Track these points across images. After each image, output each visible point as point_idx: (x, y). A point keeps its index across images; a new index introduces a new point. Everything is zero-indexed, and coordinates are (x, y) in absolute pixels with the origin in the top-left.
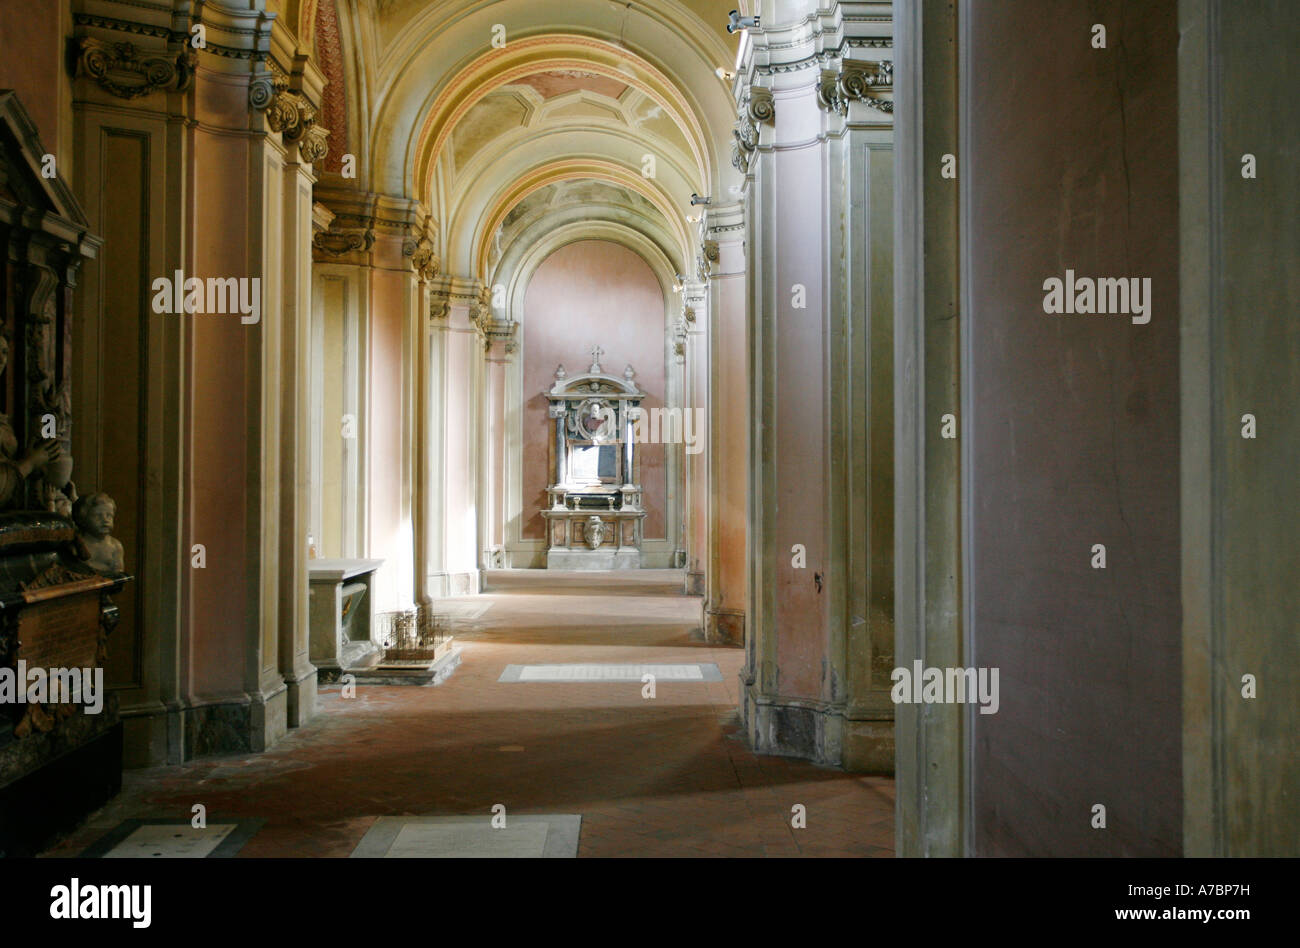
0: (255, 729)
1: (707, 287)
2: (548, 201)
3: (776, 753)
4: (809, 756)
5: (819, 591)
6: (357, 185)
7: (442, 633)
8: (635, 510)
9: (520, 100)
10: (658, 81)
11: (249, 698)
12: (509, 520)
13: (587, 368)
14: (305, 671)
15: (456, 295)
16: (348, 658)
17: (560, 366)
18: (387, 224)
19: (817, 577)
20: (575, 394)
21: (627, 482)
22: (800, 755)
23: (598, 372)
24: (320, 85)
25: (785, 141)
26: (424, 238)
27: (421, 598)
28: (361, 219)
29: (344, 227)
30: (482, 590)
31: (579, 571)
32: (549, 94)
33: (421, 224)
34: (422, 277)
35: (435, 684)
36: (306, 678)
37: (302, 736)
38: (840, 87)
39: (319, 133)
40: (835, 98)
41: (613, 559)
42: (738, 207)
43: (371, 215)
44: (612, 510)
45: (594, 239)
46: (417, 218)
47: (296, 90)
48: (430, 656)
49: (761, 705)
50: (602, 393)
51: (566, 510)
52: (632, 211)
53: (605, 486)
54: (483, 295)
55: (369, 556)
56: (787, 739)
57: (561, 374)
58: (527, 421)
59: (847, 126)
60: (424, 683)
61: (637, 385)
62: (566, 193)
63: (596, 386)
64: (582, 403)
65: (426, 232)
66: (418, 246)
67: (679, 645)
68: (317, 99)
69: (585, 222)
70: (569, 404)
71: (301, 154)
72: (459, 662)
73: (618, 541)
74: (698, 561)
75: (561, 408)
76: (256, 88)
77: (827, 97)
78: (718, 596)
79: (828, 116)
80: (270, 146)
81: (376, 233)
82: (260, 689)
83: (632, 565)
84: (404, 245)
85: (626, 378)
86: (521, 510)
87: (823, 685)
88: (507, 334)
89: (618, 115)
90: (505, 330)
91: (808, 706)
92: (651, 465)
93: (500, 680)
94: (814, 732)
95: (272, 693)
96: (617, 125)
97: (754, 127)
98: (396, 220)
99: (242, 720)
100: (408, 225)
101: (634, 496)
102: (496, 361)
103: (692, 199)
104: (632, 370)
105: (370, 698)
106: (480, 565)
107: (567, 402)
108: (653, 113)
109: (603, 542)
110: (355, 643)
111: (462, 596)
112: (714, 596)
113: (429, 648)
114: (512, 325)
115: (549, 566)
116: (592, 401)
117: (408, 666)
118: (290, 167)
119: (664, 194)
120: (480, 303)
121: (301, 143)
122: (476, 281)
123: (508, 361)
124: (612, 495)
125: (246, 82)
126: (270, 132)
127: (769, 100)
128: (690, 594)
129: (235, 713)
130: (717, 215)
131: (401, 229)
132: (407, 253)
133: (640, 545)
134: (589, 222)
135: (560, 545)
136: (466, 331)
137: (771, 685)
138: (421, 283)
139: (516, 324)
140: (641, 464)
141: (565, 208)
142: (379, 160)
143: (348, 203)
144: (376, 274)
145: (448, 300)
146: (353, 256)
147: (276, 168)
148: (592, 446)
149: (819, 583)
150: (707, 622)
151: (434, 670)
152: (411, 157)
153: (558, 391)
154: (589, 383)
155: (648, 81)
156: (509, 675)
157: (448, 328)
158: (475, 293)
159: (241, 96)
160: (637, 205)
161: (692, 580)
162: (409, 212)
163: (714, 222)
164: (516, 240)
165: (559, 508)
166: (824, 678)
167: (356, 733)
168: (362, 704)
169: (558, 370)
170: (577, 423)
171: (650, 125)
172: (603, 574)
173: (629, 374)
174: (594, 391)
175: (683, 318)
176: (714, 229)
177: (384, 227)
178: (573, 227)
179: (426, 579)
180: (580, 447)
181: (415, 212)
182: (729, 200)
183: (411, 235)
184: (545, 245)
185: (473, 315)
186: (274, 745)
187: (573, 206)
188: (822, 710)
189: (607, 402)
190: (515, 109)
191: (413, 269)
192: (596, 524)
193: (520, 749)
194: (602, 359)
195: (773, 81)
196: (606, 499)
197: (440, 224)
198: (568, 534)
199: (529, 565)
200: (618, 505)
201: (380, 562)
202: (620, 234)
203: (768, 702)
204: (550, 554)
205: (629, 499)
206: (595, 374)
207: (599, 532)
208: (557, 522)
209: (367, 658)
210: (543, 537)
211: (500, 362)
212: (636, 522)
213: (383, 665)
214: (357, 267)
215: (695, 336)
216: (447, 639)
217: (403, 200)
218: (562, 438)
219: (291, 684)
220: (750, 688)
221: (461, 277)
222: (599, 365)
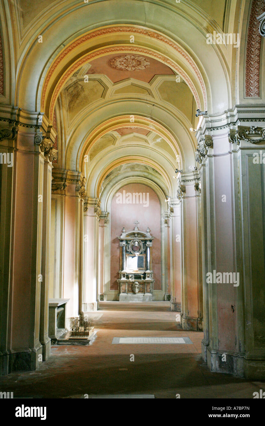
0: (33, 362)
1: (181, 201)
2: (120, 170)
3: (219, 372)
4: (231, 373)
5: (233, 312)
6: (60, 167)
7: (91, 326)
8: (151, 280)
9: (113, 136)
10: (163, 130)
11: (31, 350)
12: (106, 283)
13: (133, 229)
14: (48, 340)
15: (90, 204)
16: (58, 335)
17: (124, 228)
18: (71, 180)
19: (232, 307)
20: (129, 238)
21: (148, 270)
22: (228, 373)
23: (137, 230)
24: (55, 135)
25: (217, 153)
26: (83, 185)
27: (80, 313)
28: (62, 179)
29: (56, 181)
30: (98, 309)
31: (130, 302)
32: (122, 134)
33: (81, 180)
34: (82, 198)
35: (90, 345)
36: (48, 342)
37: (47, 364)
38: (237, 135)
39: (54, 151)
40: (235, 139)
41: (143, 297)
42: (192, 174)
43: (65, 177)
44: (142, 280)
45: (135, 183)
46: (81, 178)
47: (48, 138)
48: (87, 334)
49: (213, 354)
50: (138, 237)
51: (126, 279)
52: (149, 173)
53: (140, 271)
54: (99, 203)
55: (63, 297)
56: (223, 366)
57: (124, 231)
58: (112, 248)
59: (240, 148)
60: (86, 344)
61: (151, 235)
62: (126, 167)
63: (136, 235)
64: (131, 241)
65: (83, 183)
66: (81, 188)
67: (174, 330)
68: (54, 140)
69: (132, 177)
70: (127, 241)
71: (49, 159)
72: (96, 336)
73: (145, 291)
74: (175, 299)
75: (124, 243)
76: (37, 138)
77: (232, 138)
78: (187, 312)
79: (232, 145)
80: (41, 157)
81: (67, 183)
82: (34, 347)
83: (150, 300)
84: (76, 187)
85: (147, 232)
86: (110, 280)
87: (236, 347)
88: (105, 217)
89: (146, 141)
90: (104, 215)
91: (230, 354)
92: (156, 263)
93: (112, 343)
94: (233, 364)
95: (38, 348)
96: (146, 144)
97: (206, 148)
98: (74, 179)
99: (28, 358)
100: (77, 181)
101: (150, 274)
102: (101, 226)
103: (176, 171)
104: (149, 229)
105: (68, 350)
106: (97, 300)
107: (126, 240)
108: (159, 140)
109: (139, 292)
110: (60, 329)
111: (91, 312)
112: (186, 312)
113: (87, 331)
114: (107, 213)
115: (120, 300)
116: (135, 240)
117: (80, 338)
118: (46, 163)
119: (162, 167)
120: (98, 206)
121: (49, 155)
122: (96, 199)
123: (105, 226)
124: (142, 274)
125: (34, 135)
126: (41, 152)
127: (211, 139)
128: (173, 311)
129: (26, 356)
130: (185, 176)
131: (75, 182)
132: (77, 190)
133: (153, 292)
134: (134, 177)
135: (123, 292)
136: (93, 216)
137: (216, 346)
138: (81, 200)
139: (108, 213)
140: (153, 263)
141: (125, 172)
142: (68, 158)
143: (58, 173)
144: (67, 197)
145: (87, 205)
146: (59, 191)
147: (42, 164)
148: (135, 256)
149: (233, 309)
150: (183, 322)
151: (89, 339)
152: (79, 157)
153: (123, 237)
154: (134, 234)
155: (159, 130)
156: (115, 341)
157: (87, 215)
158: (96, 203)
159: (32, 140)
160: (151, 171)
161: (174, 305)
162: (78, 176)
163: (184, 179)
164: (108, 184)
165: (123, 279)
166: (236, 344)
167: (66, 363)
168: (66, 352)
169: (123, 229)
170: (130, 248)
171: (157, 144)
172: (140, 303)
173: (148, 230)
174: (136, 237)
175: (169, 211)
176: (184, 181)
177: (69, 181)
178: (128, 179)
179: (82, 305)
180: (131, 257)
181: (80, 176)
182: (189, 171)
183: (78, 184)
184: (118, 185)
185: (96, 211)
186: (38, 368)
187: (128, 172)
188: (236, 356)
189: (140, 241)
190: (111, 139)
191: (79, 196)
192: (137, 284)
193: (126, 369)
194: (138, 226)
195: (212, 133)
196: (140, 276)
197: (87, 179)
198: (126, 288)
199: (113, 299)
200: (144, 278)
201: (68, 300)
202: (145, 182)
203: (215, 352)
204: (120, 296)
205: (148, 275)
206: (136, 231)
207: (138, 288)
208: (123, 284)
209: (64, 335)
210: (118, 289)
211: (103, 226)
212: (151, 284)
213: (71, 338)
214: (60, 195)
215: (173, 218)
216: (92, 328)
217: (76, 172)
218: (124, 253)
219: (43, 344)
220: (208, 347)
221: (91, 198)
222: (137, 228)
